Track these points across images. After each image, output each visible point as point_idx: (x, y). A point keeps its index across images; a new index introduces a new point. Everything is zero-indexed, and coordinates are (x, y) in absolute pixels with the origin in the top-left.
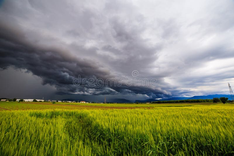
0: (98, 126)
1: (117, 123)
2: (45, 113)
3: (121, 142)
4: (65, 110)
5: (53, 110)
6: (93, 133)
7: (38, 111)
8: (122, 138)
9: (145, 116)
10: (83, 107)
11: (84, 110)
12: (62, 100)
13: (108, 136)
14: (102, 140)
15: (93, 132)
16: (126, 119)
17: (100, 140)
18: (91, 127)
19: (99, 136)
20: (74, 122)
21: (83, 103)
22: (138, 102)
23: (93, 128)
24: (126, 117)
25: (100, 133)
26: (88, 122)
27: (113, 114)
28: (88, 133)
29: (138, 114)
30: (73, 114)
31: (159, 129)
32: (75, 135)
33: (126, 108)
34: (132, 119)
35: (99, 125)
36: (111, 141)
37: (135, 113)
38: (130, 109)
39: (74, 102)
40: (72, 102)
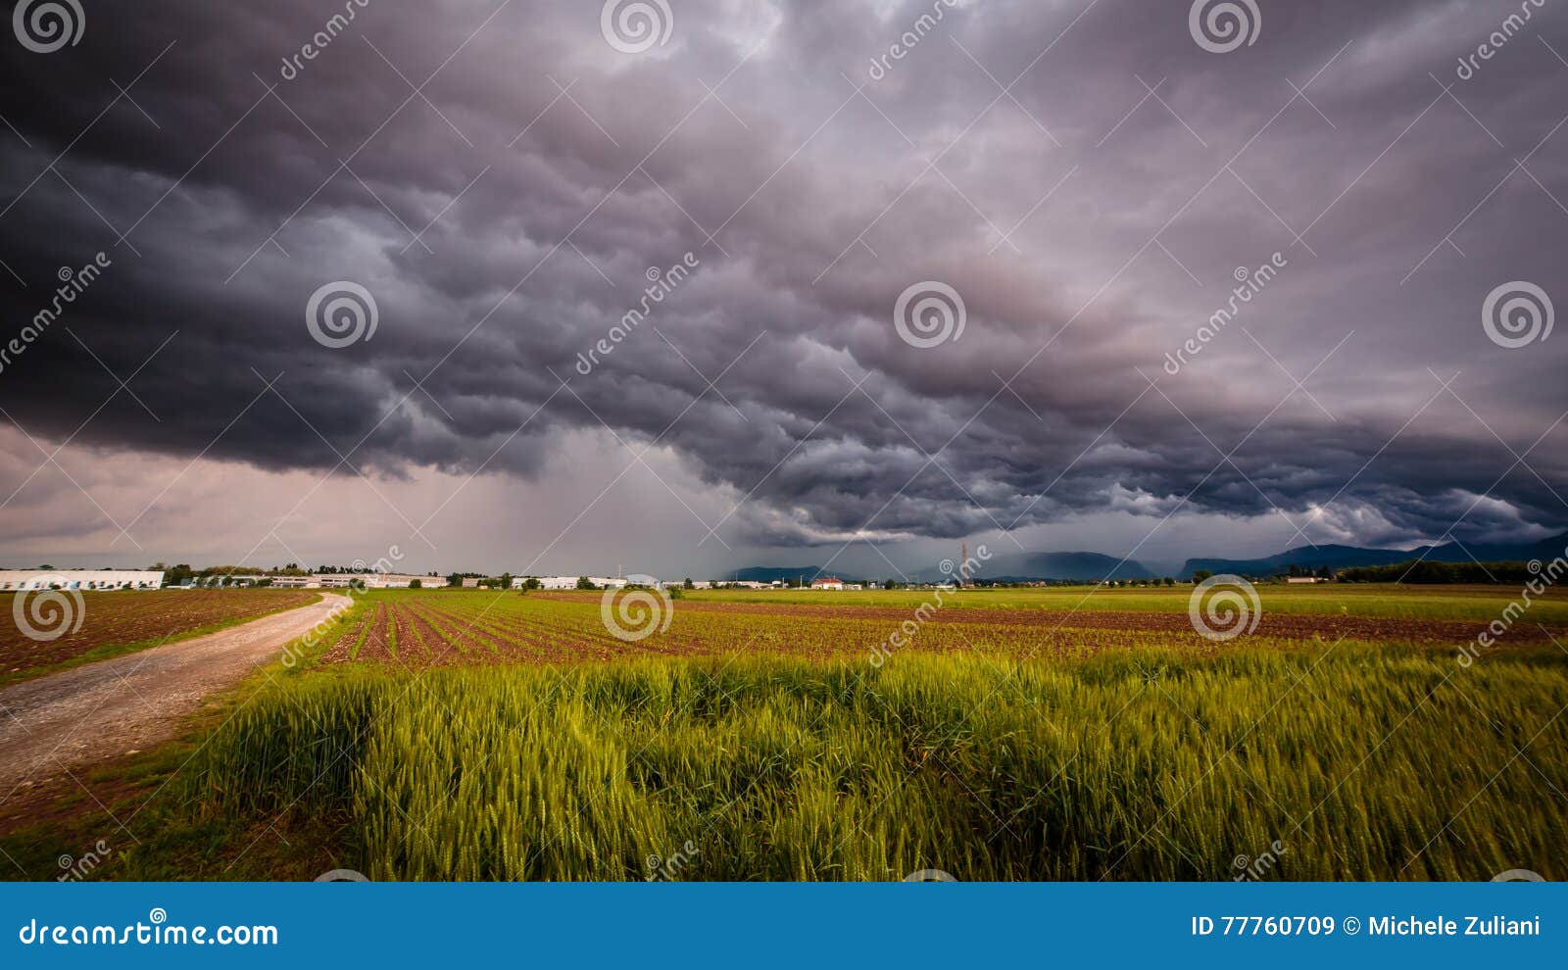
21: (831, 590)
39: (779, 583)
40: (765, 587)
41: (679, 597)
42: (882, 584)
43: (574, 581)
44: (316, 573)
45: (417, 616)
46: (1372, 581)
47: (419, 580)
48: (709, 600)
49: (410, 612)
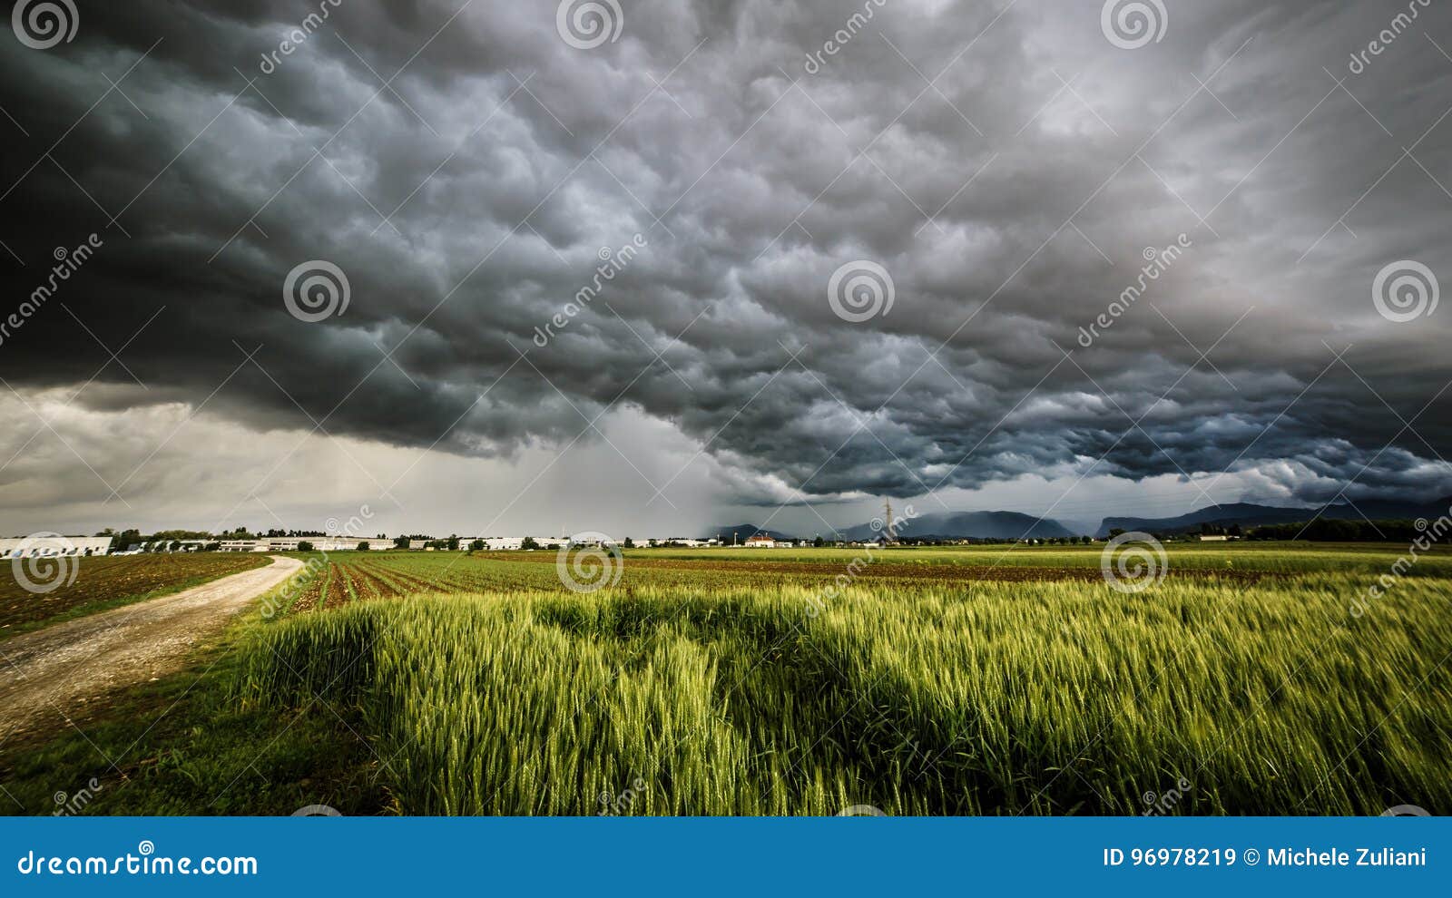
0: (893, 689)
2: (591, 605)
4: (683, 592)
5: (624, 595)
6: (867, 732)
7: (561, 599)
10: (766, 568)
11: (785, 588)
13: (970, 761)
15: (868, 725)
18: (849, 695)
20: (746, 662)
21: (762, 547)
23: (864, 698)
24: (1065, 638)
25: (917, 738)
26: (823, 664)
27: (971, 614)
28: (839, 735)
29: (1152, 619)
30: (726, 615)
34: (1118, 658)
35: (902, 688)
37: (1127, 613)
38: (1085, 584)
39: (715, 541)
40: (702, 545)
42: (812, 542)
43: (519, 541)
44: (265, 536)
45: (369, 575)
46: (1279, 539)
47: (367, 543)
48: (647, 557)
49: (362, 571)
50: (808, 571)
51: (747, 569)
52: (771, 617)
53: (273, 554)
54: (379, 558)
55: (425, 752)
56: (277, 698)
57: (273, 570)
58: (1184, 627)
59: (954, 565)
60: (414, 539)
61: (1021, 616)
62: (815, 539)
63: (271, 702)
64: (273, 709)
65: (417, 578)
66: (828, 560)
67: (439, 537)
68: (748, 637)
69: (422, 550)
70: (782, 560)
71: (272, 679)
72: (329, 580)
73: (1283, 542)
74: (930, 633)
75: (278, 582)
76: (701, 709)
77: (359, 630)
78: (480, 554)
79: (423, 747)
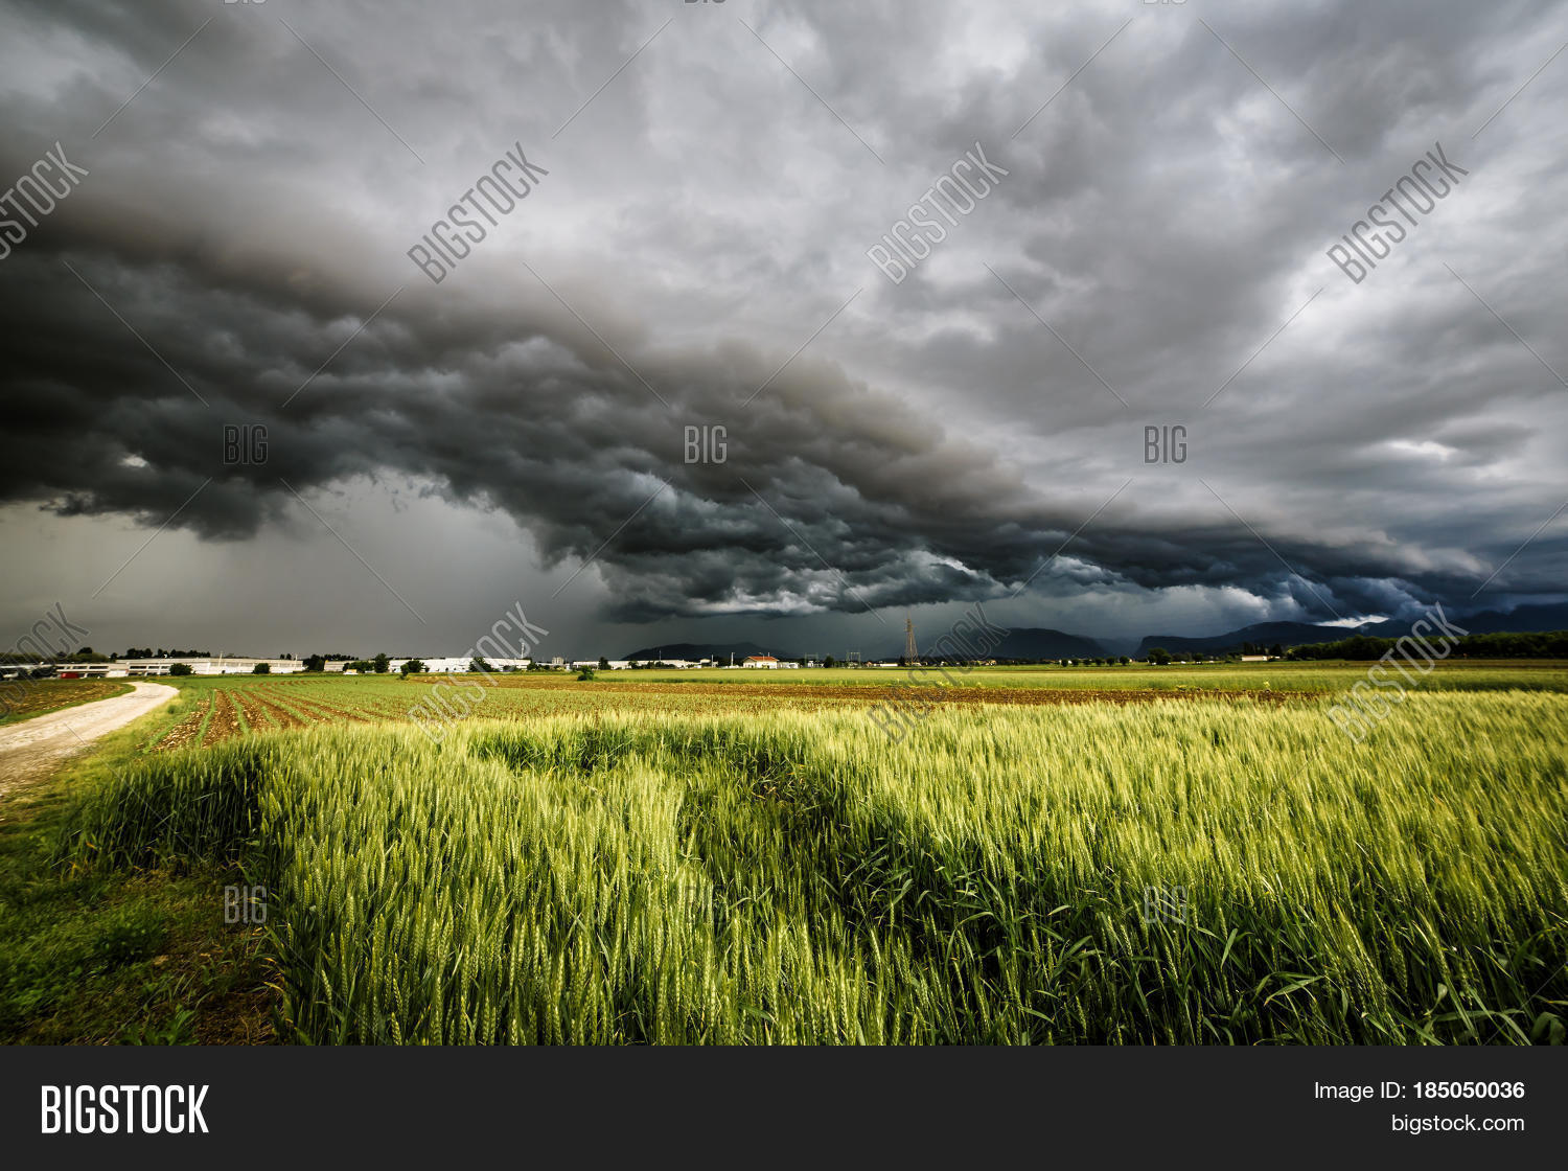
0: (889, 821)
1: (1026, 808)
2: (549, 735)
3: (1083, 951)
4: (663, 718)
5: (589, 721)
6: (863, 874)
7: (512, 728)
8: (1083, 925)
9: (1245, 760)
10: (767, 692)
11: (782, 713)
12: (632, 658)
13: (970, 899)
14: (930, 924)
15: (864, 864)
16: (1094, 781)
17: (917, 929)
18: (847, 831)
19: (909, 899)
20: (731, 795)
21: (764, 668)
22: (1162, 649)
23: (860, 839)
24: (1088, 763)
25: (912, 875)
26: (819, 797)
27: (988, 738)
28: (831, 875)
29: (1183, 742)
30: (711, 744)
31: (1409, 879)
32: (747, 882)
33: (1077, 697)
34: (1141, 782)
35: (898, 821)
36: (1000, 936)
37: (1157, 735)
38: (1113, 706)
39: (708, 661)
40: (692, 666)
41: (591, 679)
42: (821, 662)
43: (467, 661)
44: (121, 658)
45: (269, 704)
46: (1317, 659)
47: (267, 664)
48: (626, 680)
49: (259, 700)
50: (815, 694)
51: (744, 693)
52: (764, 747)
53: (135, 680)
54: (283, 684)
55: (316, 914)
56: (125, 859)
57: (132, 701)
58: (1214, 750)
59: (979, 687)
60: (330, 660)
61: (1044, 740)
62: (824, 659)
63: (116, 864)
64: (119, 872)
65: (332, 706)
66: (837, 682)
67: (363, 658)
68: (737, 769)
69: (339, 674)
70: (786, 682)
71: (117, 835)
72: (213, 710)
73: (1321, 662)
74: (942, 761)
75: (138, 715)
76: (664, 849)
77: (241, 769)
78: (416, 678)
79: (313, 908)
